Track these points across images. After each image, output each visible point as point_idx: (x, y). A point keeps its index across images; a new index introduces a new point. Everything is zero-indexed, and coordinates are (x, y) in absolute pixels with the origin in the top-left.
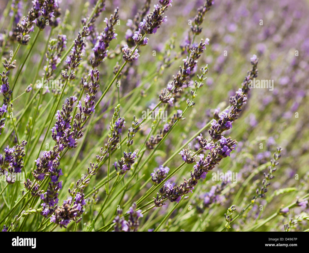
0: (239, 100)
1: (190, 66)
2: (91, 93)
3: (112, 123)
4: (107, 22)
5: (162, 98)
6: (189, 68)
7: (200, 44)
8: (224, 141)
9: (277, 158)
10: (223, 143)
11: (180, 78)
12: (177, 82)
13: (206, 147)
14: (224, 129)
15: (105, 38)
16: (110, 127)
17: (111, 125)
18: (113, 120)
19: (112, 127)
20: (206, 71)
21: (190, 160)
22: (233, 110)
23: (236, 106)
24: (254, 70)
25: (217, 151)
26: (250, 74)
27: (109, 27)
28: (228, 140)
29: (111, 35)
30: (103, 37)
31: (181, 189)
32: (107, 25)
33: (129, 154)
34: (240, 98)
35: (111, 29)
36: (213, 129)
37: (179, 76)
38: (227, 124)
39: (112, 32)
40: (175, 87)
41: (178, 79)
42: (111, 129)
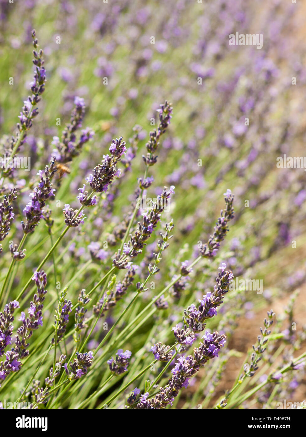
0: (223, 278)
1: (152, 222)
2: (37, 301)
3: (57, 311)
4: (40, 175)
5: (116, 264)
6: (151, 225)
7: (163, 193)
8: (209, 337)
9: (268, 325)
10: (209, 340)
11: (140, 238)
12: (135, 243)
13: (185, 341)
14: (207, 317)
15: (40, 195)
16: (55, 317)
17: (57, 314)
18: (58, 307)
19: (58, 316)
20: (172, 228)
21: (164, 358)
22: (216, 293)
23: (220, 286)
24: (229, 208)
25: (201, 350)
26: (224, 214)
27: (44, 182)
28: (214, 335)
29: (47, 191)
30: (37, 194)
31: (158, 403)
32: (42, 179)
33: (83, 355)
34: (224, 276)
35: (47, 184)
36: (192, 318)
37: (138, 235)
38: (211, 311)
39: (48, 188)
40: (133, 248)
41: (137, 239)
42: (57, 318)
